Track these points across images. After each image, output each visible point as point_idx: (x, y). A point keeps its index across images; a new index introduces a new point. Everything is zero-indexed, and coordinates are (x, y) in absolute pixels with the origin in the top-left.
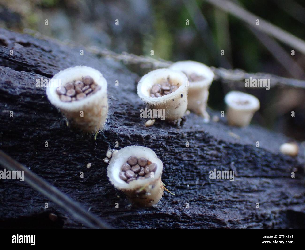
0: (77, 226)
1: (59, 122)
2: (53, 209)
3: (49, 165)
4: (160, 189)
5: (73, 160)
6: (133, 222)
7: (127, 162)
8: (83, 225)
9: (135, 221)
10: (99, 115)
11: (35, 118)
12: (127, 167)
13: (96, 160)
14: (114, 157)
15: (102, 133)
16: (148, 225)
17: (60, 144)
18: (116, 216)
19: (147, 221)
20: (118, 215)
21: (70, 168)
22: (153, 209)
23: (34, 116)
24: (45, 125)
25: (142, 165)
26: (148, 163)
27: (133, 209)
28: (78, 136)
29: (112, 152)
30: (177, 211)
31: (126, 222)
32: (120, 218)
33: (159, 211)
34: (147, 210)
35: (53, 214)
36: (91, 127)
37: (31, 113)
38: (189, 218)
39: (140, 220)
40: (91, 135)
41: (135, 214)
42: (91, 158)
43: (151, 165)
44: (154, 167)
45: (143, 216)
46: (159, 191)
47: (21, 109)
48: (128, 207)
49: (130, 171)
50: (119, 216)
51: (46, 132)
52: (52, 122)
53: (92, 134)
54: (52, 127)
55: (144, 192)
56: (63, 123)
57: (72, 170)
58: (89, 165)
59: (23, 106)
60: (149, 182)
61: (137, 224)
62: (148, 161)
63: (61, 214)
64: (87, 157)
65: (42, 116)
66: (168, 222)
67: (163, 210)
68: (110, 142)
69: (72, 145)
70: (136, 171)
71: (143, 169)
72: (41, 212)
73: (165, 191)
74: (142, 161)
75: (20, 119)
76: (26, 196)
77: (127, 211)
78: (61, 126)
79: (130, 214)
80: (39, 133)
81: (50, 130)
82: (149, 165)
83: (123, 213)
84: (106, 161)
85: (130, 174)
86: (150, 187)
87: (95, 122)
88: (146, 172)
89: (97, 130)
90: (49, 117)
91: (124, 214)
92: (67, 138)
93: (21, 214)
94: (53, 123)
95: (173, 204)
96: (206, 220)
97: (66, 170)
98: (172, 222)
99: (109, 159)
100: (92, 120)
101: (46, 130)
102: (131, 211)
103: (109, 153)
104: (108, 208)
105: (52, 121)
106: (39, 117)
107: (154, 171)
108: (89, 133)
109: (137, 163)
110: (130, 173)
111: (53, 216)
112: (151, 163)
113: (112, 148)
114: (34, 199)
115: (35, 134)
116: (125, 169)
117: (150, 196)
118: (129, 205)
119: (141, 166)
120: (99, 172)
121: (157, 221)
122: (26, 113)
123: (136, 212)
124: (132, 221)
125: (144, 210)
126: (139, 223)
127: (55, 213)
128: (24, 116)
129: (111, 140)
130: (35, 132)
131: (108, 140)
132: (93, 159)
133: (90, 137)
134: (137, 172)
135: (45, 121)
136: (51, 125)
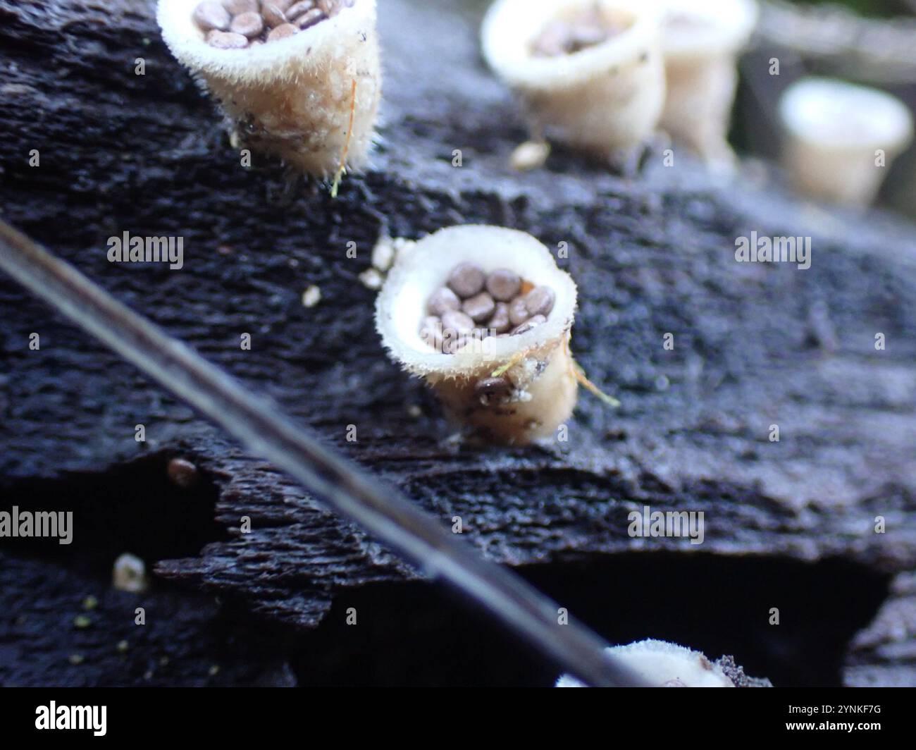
0: (267, 504)
1: (205, 134)
2: (183, 444)
3: (170, 293)
4: (566, 380)
5: (255, 276)
6: (468, 497)
7: (449, 285)
8: (287, 500)
9: (474, 492)
10: (345, 102)
11: (118, 118)
12: (448, 301)
13: (336, 277)
14: (401, 264)
15: (358, 177)
16: (522, 508)
17: (210, 217)
18: (408, 475)
19: (515, 494)
20: (415, 469)
21: (243, 303)
22: (537, 451)
23: (115, 109)
24: (153, 146)
25: (500, 295)
26: (521, 288)
27: (467, 453)
28: (271, 185)
29: (395, 250)
30: (624, 464)
31: (441, 494)
32: (419, 480)
33: (558, 459)
34: (517, 457)
35: (181, 462)
36: (316, 148)
37: (104, 101)
38: (664, 488)
39: (493, 491)
40: (318, 182)
41: (474, 467)
42: (317, 271)
43: (532, 293)
44: (546, 299)
45: (503, 475)
46: (560, 388)
47: (69, 84)
48: (452, 445)
49: (459, 315)
50: (417, 474)
51: (156, 172)
52: (178, 134)
53: (321, 179)
54: (177, 154)
55: (508, 386)
56: (219, 139)
57: (250, 312)
58: (312, 297)
59: (77, 72)
60: (526, 349)
61: (483, 503)
62: (521, 280)
63: (209, 460)
64: (305, 266)
65: (143, 113)
66: (591, 501)
67: (576, 460)
68: (386, 212)
69: (250, 221)
70: (481, 315)
71: (503, 309)
72: (140, 455)
73: (582, 389)
74: (501, 281)
75: (65, 119)
76: (90, 403)
77: (446, 458)
78: (211, 147)
79: (455, 466)
80: (133, 175)
81: (170, 165)
82: (527, 293)
83: (431, 462)
84: (372, 280)
85: (459, 323)
86: (530, 366)
87: (333, 129)
88: (515, 321)
89: (339, 164)
90: (169, 115)
91: (438, 468)
92: (233, 194)
93: (71, 466)
94: (183, 138)
95: (611, 439)
96: (727, 497)
97: (231, 310)
98: (605, 501)
99: (384, 274)
100: (322, 121)
101: (158, 162)
102: (459, 459)
103: (382, 253)
104: (377, 446)
105: (178, 131)
106: (133, 114)
107: (545, 312)
108: (310, 177)
109: (484, 289)
110: (457, 320)
111: (182, 469)
112: (531, 286)
113: (394, 234)
114: (117, 414)
115: (118, 178)
116: (440, 309)
117: (527, 402)
118: (455, 438)
119: (496, 301)
120: (348, 320)
121: (551, 498)
122: (87, 97)
123: (477, 461)
124: (462, 492)
125: (509, 456)
126: (489, 499)
127: (192, 457)
128: (77, 107)
129: (390, 206)
130: (119, 171)
131: (379, 206)
132: (327, 274)
133: (316, 191)
134: (482, 319)
135: (153, 129)
136: (177, 146)
